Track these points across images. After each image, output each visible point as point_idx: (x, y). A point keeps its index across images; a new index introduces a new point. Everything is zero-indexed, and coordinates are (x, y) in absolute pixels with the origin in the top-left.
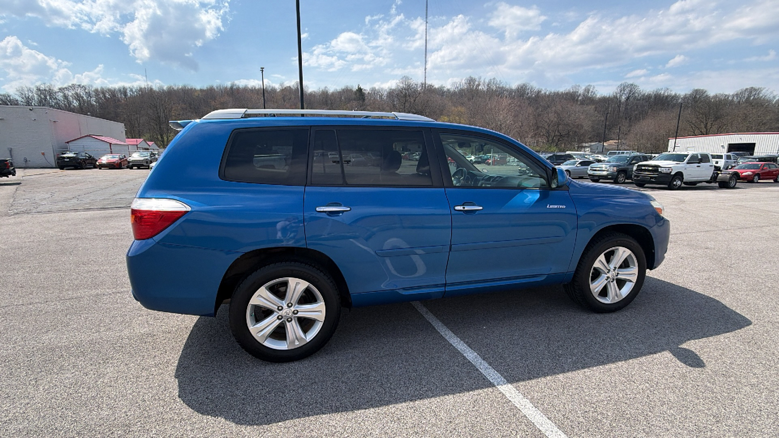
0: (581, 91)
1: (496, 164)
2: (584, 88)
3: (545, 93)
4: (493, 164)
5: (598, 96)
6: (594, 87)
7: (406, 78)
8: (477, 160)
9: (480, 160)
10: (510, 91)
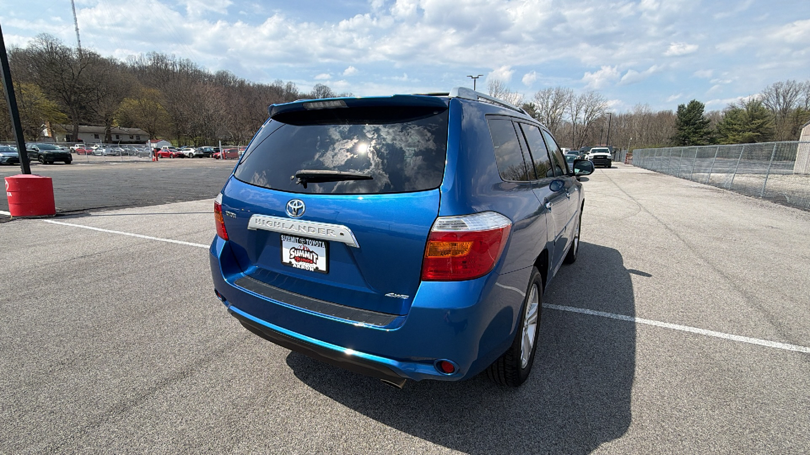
0: (284, 86)
1: (226, 158)
2: (286, 84)
3: (249, 84)
4: (223, 158)
5: (299, 94)
6: (294, 84)
7: (45, 37)
8: (198, 153)
9: (202, 153)
10: (210, 77)
